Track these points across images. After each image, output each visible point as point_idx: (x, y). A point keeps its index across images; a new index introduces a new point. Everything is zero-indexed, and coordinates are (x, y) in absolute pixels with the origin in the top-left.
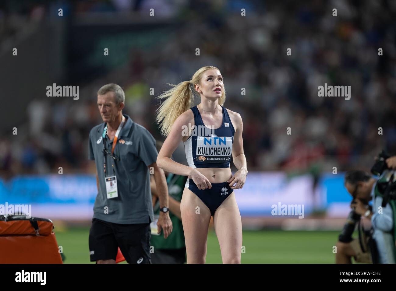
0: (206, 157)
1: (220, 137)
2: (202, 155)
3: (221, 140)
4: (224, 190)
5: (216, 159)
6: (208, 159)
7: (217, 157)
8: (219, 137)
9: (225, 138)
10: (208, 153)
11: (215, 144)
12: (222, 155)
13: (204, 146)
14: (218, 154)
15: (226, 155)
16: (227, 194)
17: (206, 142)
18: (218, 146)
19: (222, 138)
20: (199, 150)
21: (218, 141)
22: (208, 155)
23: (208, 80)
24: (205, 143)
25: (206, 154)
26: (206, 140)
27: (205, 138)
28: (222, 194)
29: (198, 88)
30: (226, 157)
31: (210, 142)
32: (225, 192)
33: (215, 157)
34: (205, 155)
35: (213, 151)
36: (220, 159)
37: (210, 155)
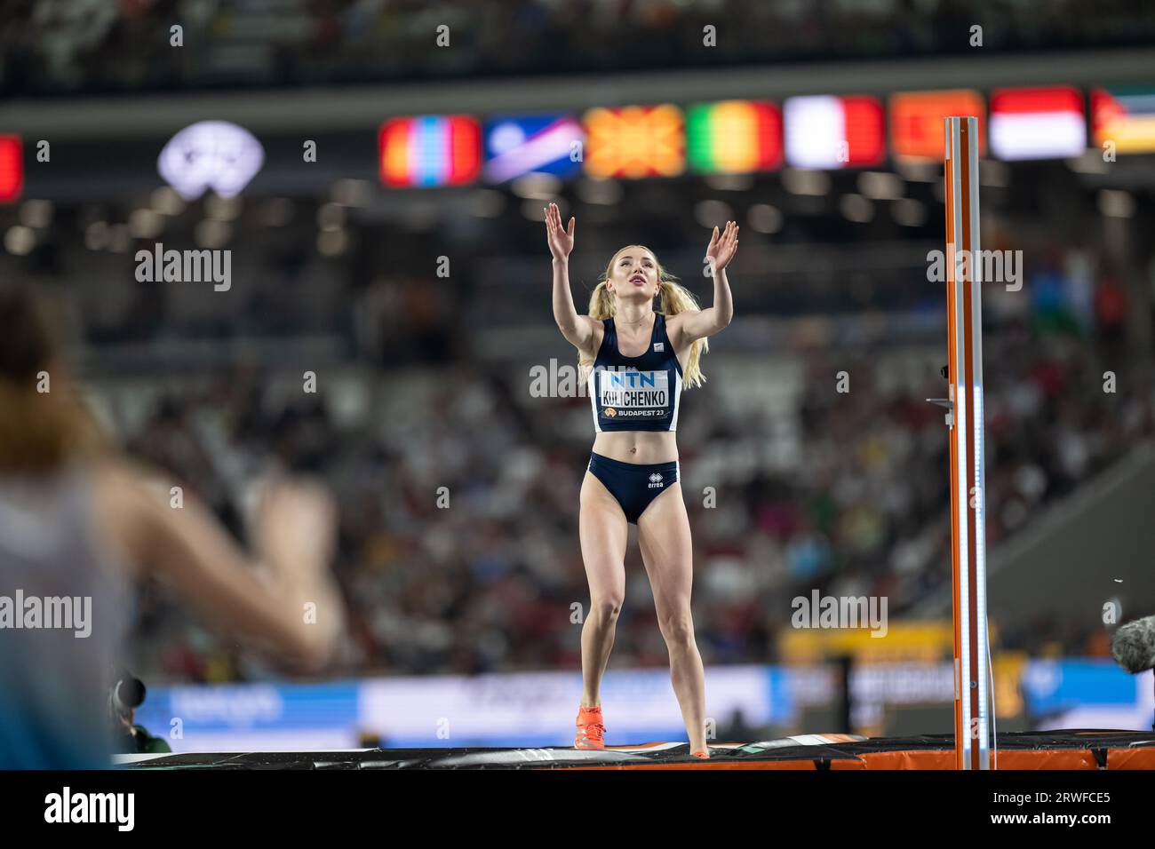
0: (617, 410)
4: (656, 478)
5: (635, 413)
6: (621, 413)
7: (637, 409)
12: (648, 406)
15: (655, 406)
16: (662, 485)
23: (622, 265)
28: (650, 486)
30: (655, 409)
32: (656, 482)
33: (633, 409)
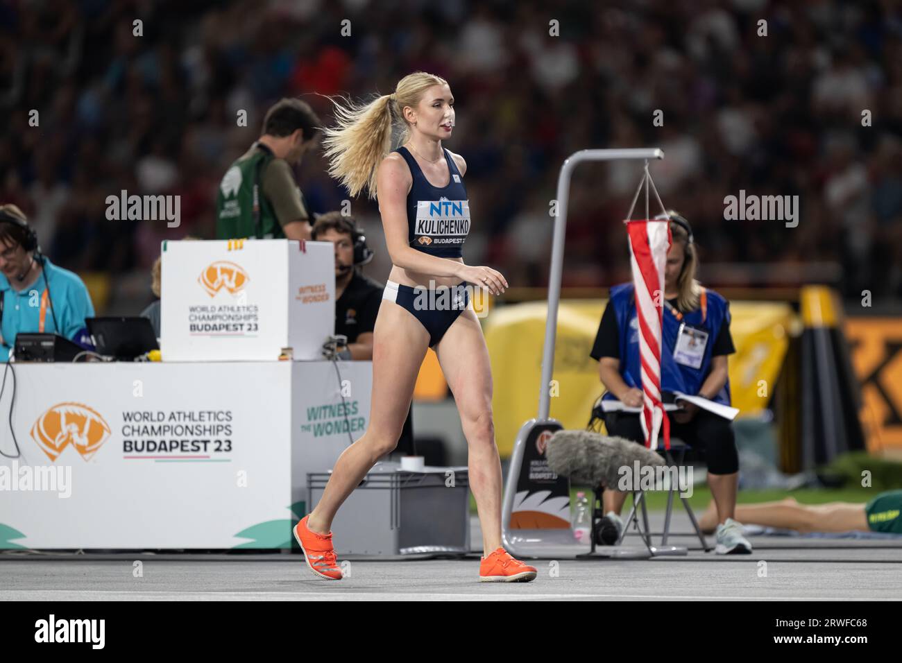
0: (433, 238)
1: (454, 201)
2: (425, 234)
3: (455, 207)
5: (447, 241)
6: (436, 241)
7: (448, 237)
8: (452, 201)
9: (460, 203)
10: (435, 230)
11: (447, 214)
12: (457, 234)
13: (430, 218)
14: (451, 232)
15: (462, 234)
17: (434, 211)
18: (450, 217)
19: (457, 203)
20: (421, 226)
21: (450, 207)
22: (436, 235)
23: (433, 106)
24: (431, 214)
25: (433, 232)
26: (433, 207)
27: (431, 204)
29: (410, 113)
30: (462, 237)
31: (439, 212)
33: (445, 237)
34: (430, 234)
35: (443, 227)
36: (453, 241)
37: (439, 234)
